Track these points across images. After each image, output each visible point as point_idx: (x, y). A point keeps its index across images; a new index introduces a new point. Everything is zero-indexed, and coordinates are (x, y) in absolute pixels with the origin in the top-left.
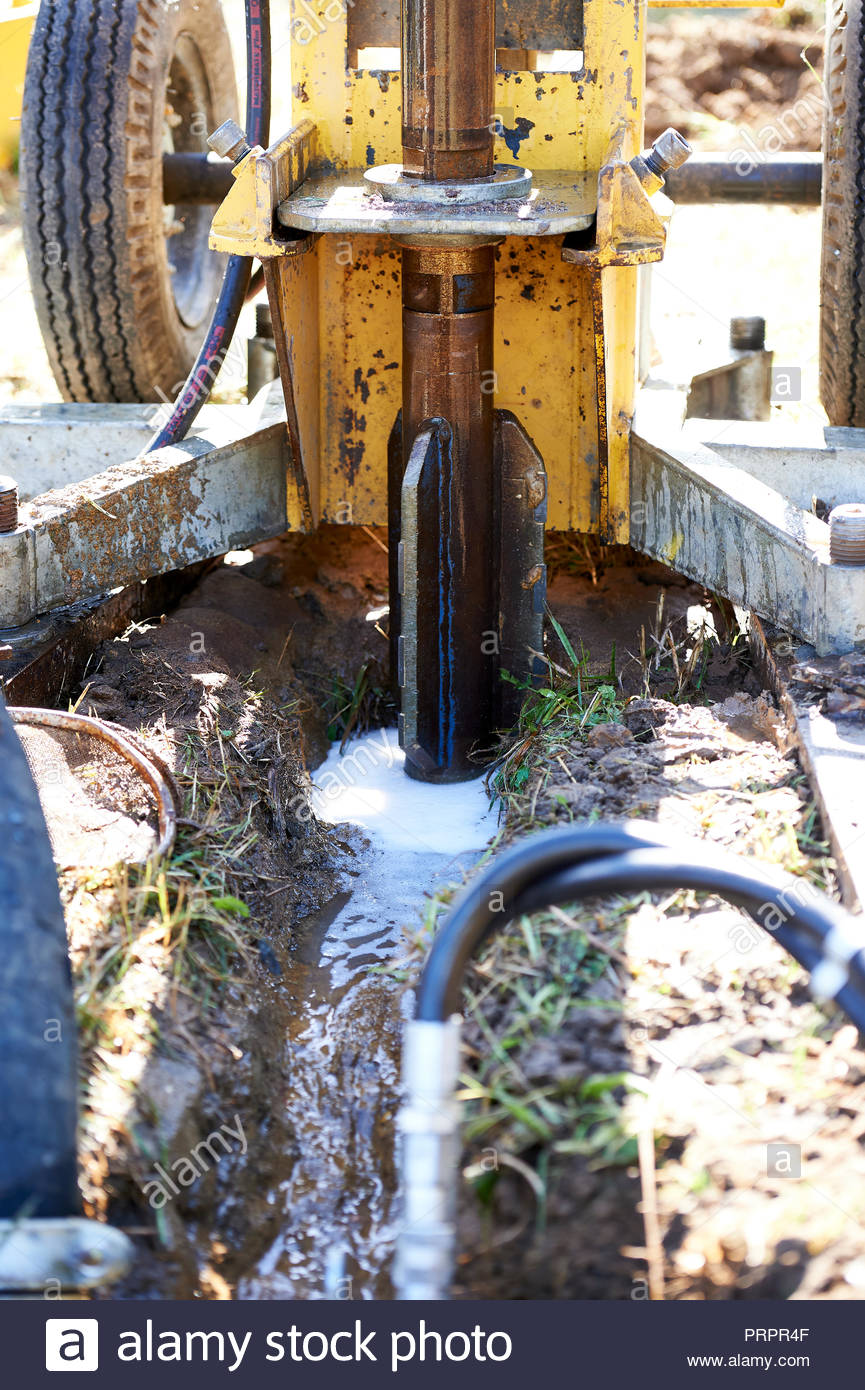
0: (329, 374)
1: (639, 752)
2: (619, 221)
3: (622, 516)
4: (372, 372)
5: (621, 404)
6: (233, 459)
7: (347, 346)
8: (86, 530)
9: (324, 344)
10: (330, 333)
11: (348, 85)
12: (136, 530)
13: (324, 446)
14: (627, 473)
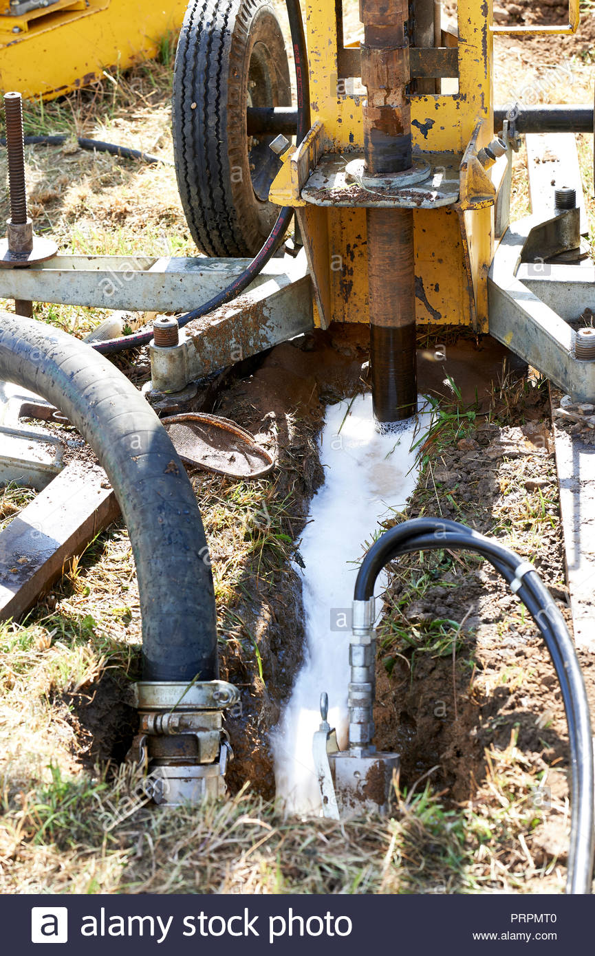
0: (334, 247)
1: (481, 453)
2: (472, 186)
3: (485, 319)
4: (355, 246)
5: (483, 261)
6: (285, 296)
7: (342, 233)
8: (212, 340)
9: (330, 232)
10: (333, 227)
11: (339, 102)
12: (236, 337)
13: (332, 283)
14: (486, 298)
